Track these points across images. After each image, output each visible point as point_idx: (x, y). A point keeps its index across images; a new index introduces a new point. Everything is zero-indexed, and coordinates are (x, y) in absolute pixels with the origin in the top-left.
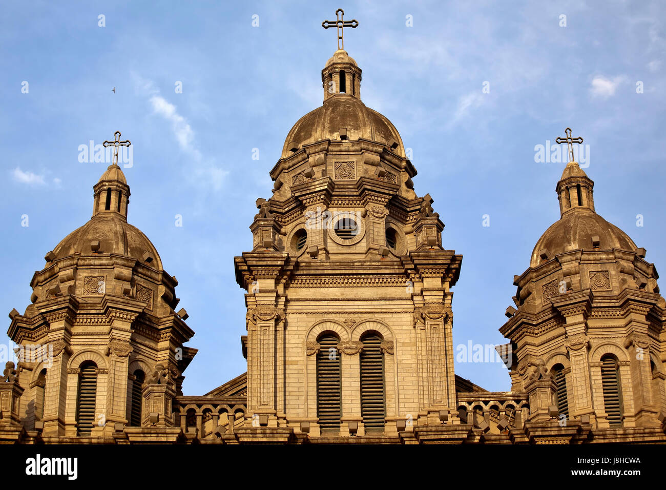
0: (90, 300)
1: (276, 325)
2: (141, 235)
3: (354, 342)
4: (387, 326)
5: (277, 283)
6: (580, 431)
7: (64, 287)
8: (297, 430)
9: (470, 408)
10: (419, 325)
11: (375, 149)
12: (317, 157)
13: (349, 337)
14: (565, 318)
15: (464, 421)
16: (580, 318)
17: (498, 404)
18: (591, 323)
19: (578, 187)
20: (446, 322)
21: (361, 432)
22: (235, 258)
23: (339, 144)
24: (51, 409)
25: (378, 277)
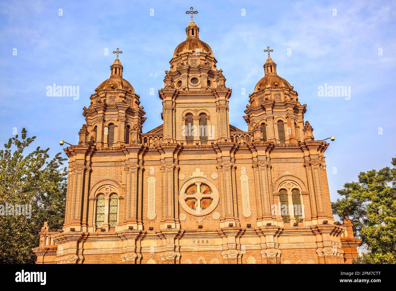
0: (111, 104)
1: (172, 111)
2: (127, 82)
4: (208, 111)
5: (172, 98)
6: (270, 145)
7: (102, 100)
8: (180, 144)
9: (234, 136)
10: (218, 110)
11: (203, 55)
12: (185, 58)
13: (196, 115)
14: (265, 109)
15: (233, 141)
16: (271, 109)
17: (243, 135)
18: (274, 110)
19: (271, 66)
20: (226, 110)
21: (200, 144)
22: (159, 90)
23: (192, 54)
24: (99, 139)
25: (205, 96)
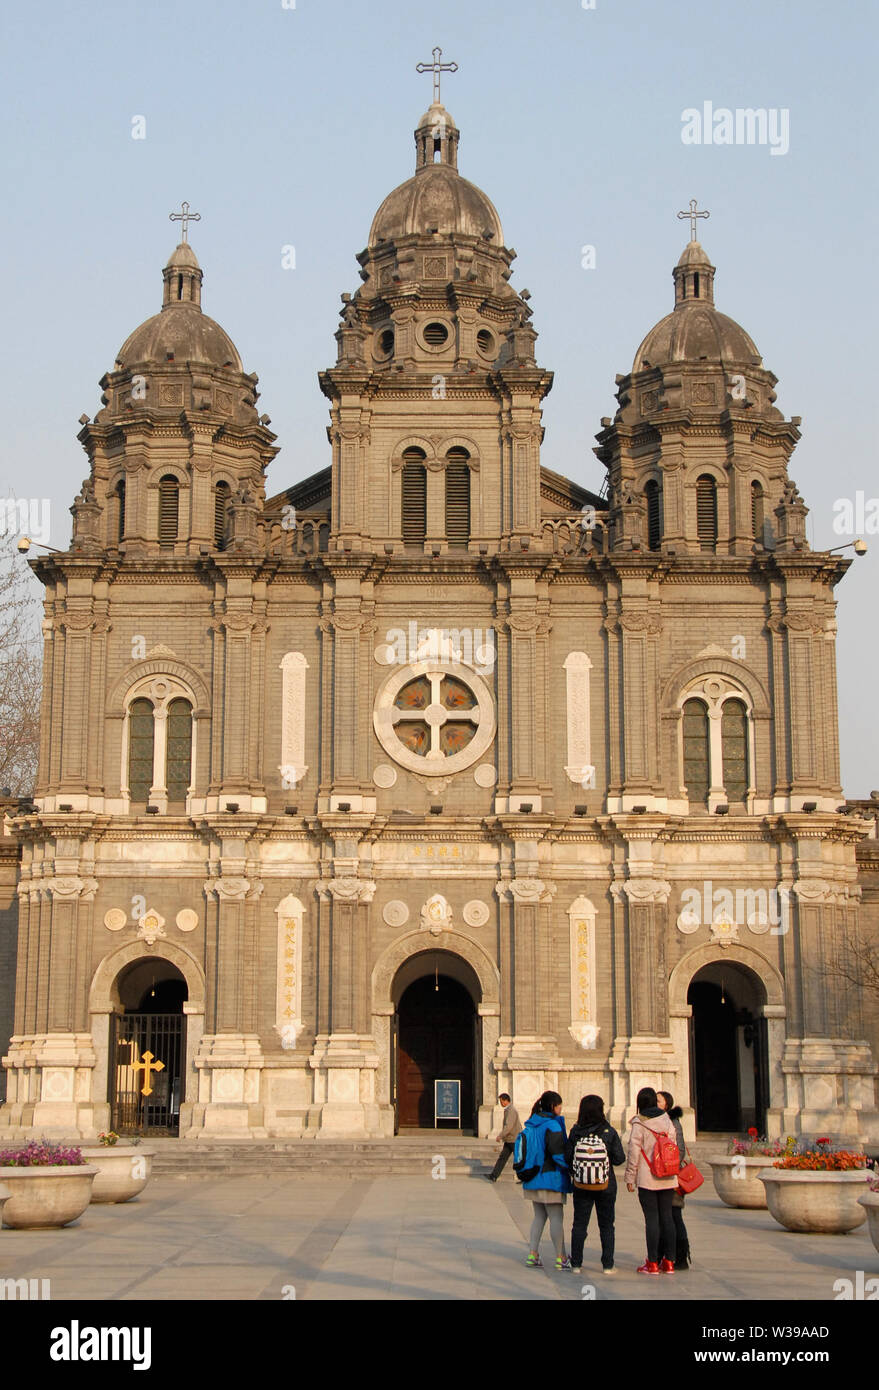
1: (361, 443)
2: (217, 328)
3: (439, 459)
4: (473, 442)
5: (362, 398)
6: (663, 562)
8: (382, 550)
9: (556, 526)
10: (506, 444)
11: (468, 243)
13: (436, 453)
14: (661, 437)
16: (678, 437)
18: (688, 442)
19: (697, 276)
20: (533, 440)
21: (444, 550)
22: (319, 373)
23: (429, 238)
25: (467, 392)
